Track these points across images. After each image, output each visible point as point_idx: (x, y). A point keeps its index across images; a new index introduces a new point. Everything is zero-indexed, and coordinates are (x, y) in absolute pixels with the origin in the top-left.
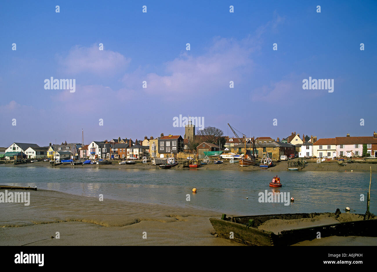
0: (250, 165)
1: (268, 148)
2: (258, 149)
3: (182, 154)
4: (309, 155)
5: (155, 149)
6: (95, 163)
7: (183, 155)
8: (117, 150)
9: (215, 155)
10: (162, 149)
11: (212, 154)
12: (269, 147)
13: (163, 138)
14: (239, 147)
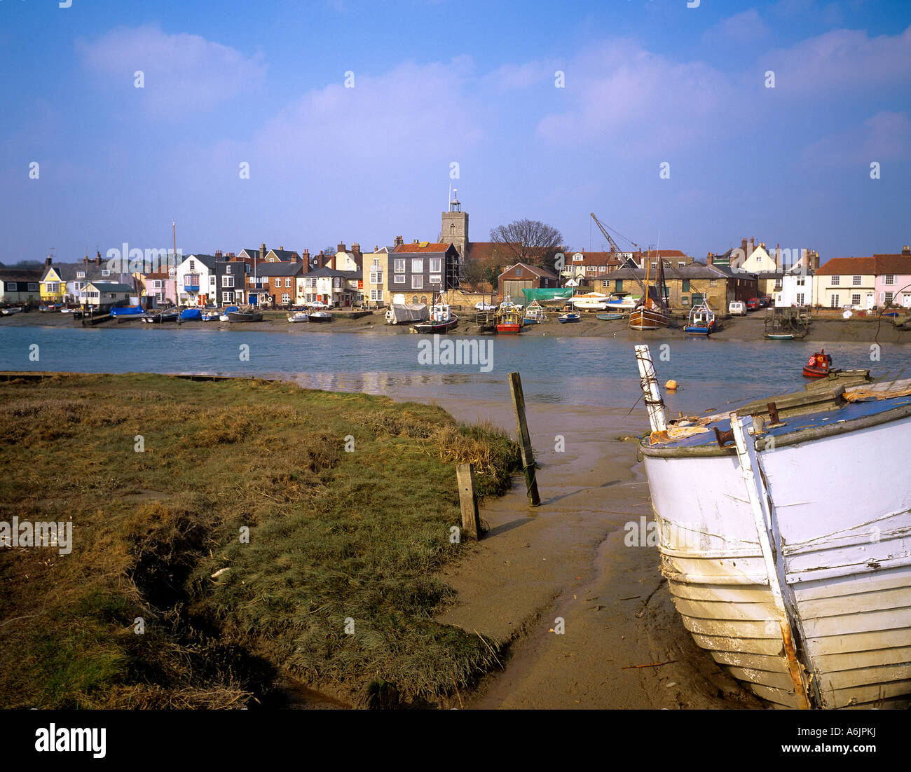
0: (660, 325)
1: (696, 281)
2: (668, 284)
3: (455, 295)
4: (803, 300)
5: (379, 279)
6: (216, 319)
7: (461, 299)
8: (265, 280)
9: (556, 298)
10: (400, 280)
11: (546, 297)
12: (699, 279)
13: (400, 251)
14: (617, 277)
